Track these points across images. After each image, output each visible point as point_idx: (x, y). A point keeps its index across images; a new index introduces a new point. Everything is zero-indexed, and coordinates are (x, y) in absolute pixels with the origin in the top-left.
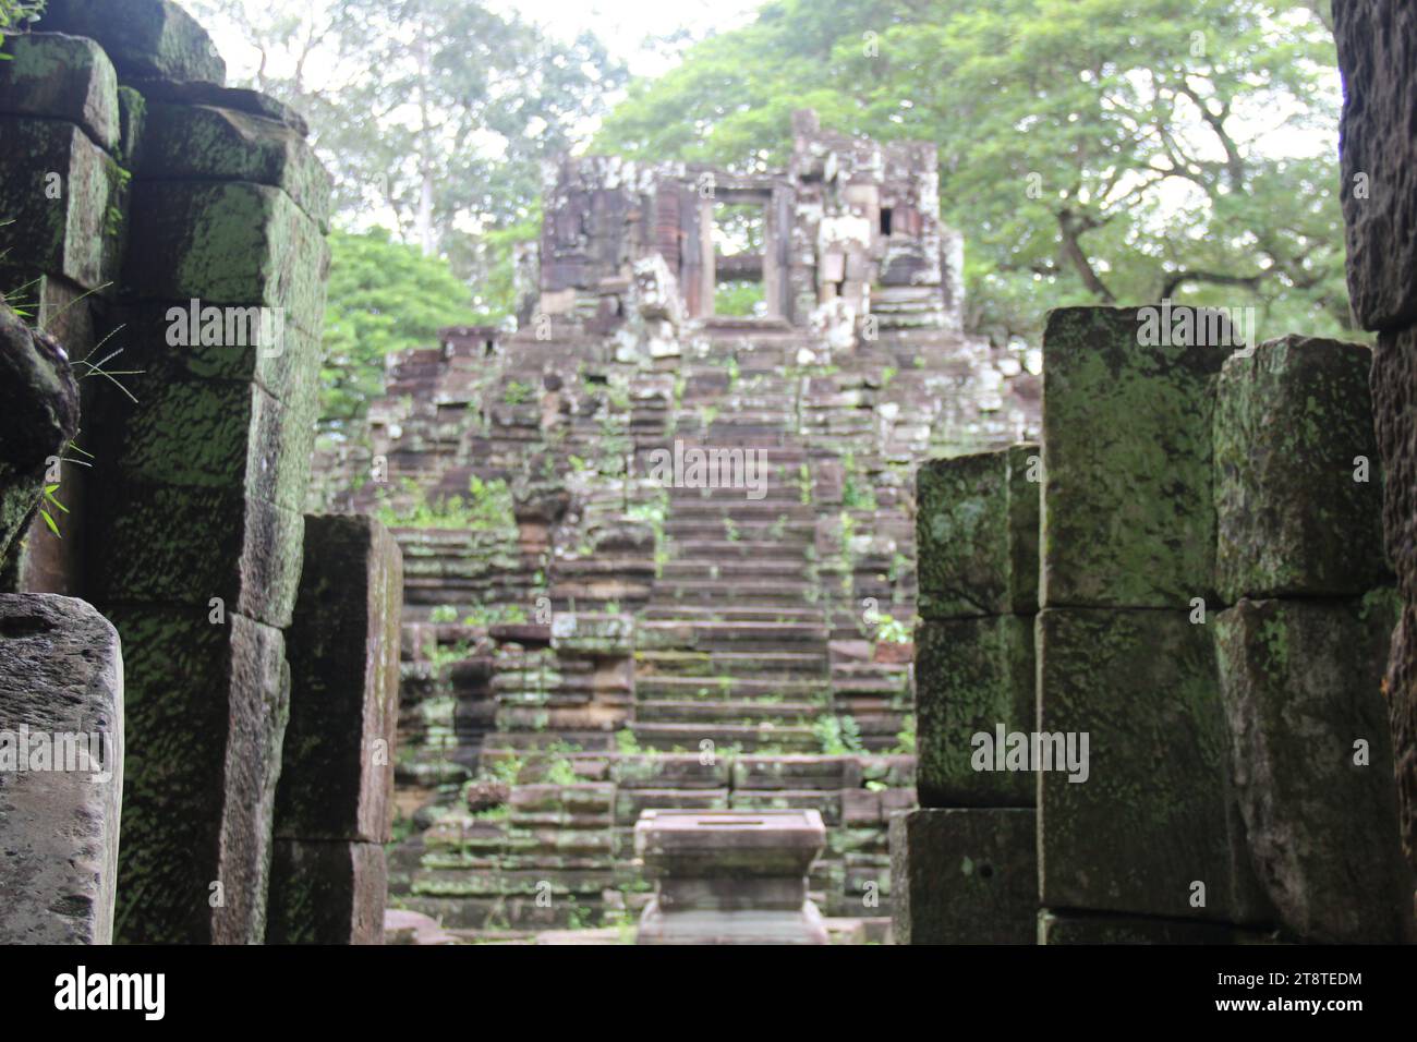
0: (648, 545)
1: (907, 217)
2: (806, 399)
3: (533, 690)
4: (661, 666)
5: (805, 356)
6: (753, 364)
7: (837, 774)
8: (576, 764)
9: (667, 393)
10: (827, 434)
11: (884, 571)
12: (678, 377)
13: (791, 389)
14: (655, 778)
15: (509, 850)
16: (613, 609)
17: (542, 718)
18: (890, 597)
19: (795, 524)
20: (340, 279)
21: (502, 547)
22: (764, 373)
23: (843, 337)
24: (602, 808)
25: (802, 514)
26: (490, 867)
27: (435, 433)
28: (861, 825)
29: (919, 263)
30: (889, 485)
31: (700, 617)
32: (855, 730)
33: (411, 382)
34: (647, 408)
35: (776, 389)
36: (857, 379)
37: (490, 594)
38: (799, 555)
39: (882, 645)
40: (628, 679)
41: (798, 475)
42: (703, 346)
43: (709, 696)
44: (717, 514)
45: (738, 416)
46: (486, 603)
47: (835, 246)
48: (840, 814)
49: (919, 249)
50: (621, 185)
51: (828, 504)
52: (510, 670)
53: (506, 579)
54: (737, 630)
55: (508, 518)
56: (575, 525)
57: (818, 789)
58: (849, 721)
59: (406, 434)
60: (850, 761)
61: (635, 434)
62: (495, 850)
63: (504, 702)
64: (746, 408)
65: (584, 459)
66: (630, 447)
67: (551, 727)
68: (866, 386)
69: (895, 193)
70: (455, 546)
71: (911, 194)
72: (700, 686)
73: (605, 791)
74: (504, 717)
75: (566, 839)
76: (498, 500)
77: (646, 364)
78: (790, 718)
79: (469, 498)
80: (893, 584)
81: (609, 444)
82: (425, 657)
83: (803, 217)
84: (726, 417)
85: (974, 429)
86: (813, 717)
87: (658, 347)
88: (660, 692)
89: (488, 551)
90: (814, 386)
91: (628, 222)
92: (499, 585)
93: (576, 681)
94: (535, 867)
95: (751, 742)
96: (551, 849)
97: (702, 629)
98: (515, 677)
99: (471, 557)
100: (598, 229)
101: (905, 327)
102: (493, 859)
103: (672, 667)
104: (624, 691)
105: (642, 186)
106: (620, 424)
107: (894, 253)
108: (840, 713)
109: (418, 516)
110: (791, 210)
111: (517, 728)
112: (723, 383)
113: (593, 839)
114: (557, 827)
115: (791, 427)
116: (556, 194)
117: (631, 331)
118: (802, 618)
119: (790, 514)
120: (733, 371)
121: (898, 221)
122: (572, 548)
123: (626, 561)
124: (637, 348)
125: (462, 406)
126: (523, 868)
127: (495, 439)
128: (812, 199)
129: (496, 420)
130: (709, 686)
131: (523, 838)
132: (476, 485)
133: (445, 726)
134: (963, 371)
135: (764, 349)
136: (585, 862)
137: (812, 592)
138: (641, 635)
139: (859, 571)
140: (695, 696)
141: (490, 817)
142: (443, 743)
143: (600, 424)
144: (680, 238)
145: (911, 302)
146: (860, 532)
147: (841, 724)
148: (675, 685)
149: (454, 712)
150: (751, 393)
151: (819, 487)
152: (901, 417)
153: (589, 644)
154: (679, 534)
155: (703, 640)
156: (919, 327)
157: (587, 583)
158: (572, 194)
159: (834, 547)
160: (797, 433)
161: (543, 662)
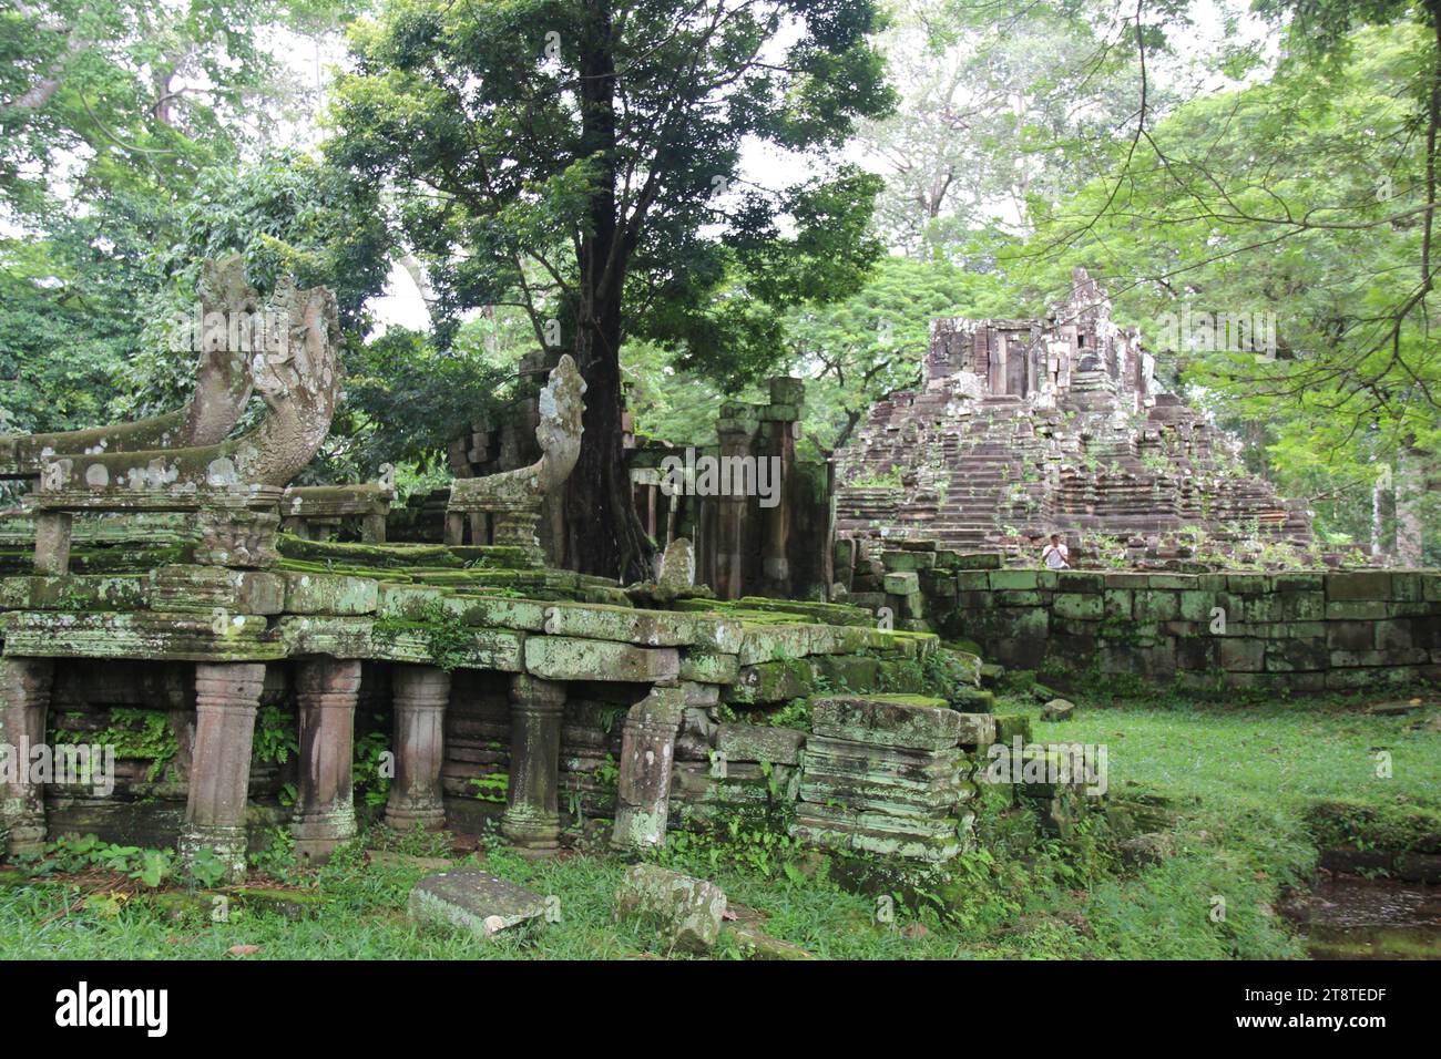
0: (935, 499)
1: (1092, 338)
5: (1020, 414)
6: (999, 417)
9: (961, 432)
11: (1023, 508)
12: (967, 424)
19: (997, 489)
21: (897, 496)
22: (1003, 422)
25: (1000, 484)
27: (886, 442)
29: (1095, 360)
30: (1048, 469)
31: (953, 526)
34: (951, 440)
35: (1006, 429)
36: (1044, 422)
38: (995, 501)
41: (1005, 467)
42: (979, 410)
44: (968, 484)
45: (988, 442)
47: (1055, 355)
49: (1095, 354)
50: (962, 330)
51: (1014, 480)
55: (901, 483)
56: (915, 489)
59: (874, 443)
61: (945, 450)
64: (992, 438)
65: (925, 461)
66: (943, 456)
69: (1085, 328)
70: (883, 495)
71: (1092, 328)
76: (900, 475)
77: (955, 418)
79: (891, 474)
81: (935, 455)
83: (1043, 341)
84: (983, 442)
87: (962, 411)
89: (893, 497)
90: (1021, 428)
91: (965, 347)
99: (888, 500)
100: (953, 350)
105: (972, 330)
106: (939, 446)
107: (1084, 356)
109: (871, 482)
110: (1038, 338)
112: (985, 426)
115: (1008, 446)
116: (935, 335)
117: (954, 403)
119: (997, 484)
120: (990, 421)
121: (1086, 341)
123: (927, 505)
124: (954, 411)
125: (896, 430)
127: (904, 447)
128: (1048, 333)
129: (905, 439)
132: (894, 468)
135: (1005, 410)
137: (996, 517)
144: (988, 354)
145: (1091, 379)
150: (995, 431)
154: (951, 493)
156: (1093, 390)
158: (943, 335)
159: (1006, 498)
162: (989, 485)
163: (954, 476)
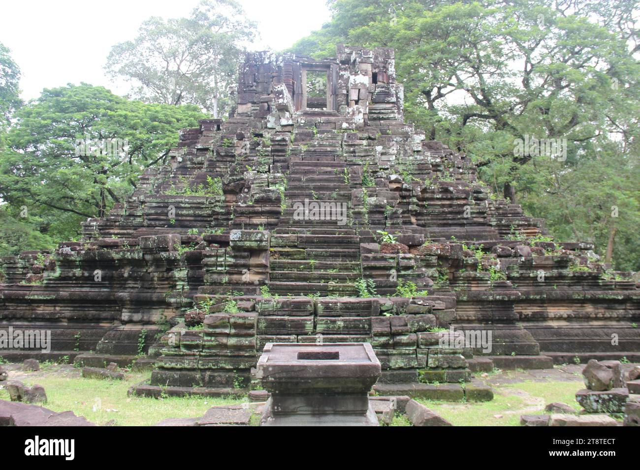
0: (278, 201)
1: (383, 76)
2: (345, 141)
3: (221, 266)
4: (282, 254)
5: (345, 125)
6: (323, 128)
7: (368, 308)
8: (239, 303)
9: (287, 139)
10: (355, 156)
11: (382, 213)
12: (292, 133)
13: (339, 138)
14: (278, 310)
15: (203, 347)
16: (261, 229)
17: (225, 279)
18: (385, 224)
19: (342, 192)
20: (182, 123)
21: (218, 204)
22: (328, 132)
23: (359, 119)
24: (251, 326)
25: (345, 188)
26: (194, 355)
27: (195, 160)
28: (381, 335)
29: (388, 94)
30: (381, 177)
31: (301, 232)
32: (374, 285)
33: (188, 141)
34: (278, 145)
35: (333, 138)
36: (366, 135)
37: (213, 223)
39: (385, 245)
40: (266, 261)
41: (343, 172)
42: (302, 121)
43: (304, 268)
44: (308, 188)
45: (318, 149)
46: (211, 227)
47: (355, 86)
48: (370, 329)
49: (388, 89)
50: (270, 62)
51: (356, 184)
52: (211, 256)
53: (219, 217)
54: (318, 237)
55: (221, 192)
56: (247, 193)
57: (358, 316)
58: (371, 281)
59: (184, 160)
60: (374, 301)
61: (273, 156)
62: (197, 346)
63: (207, 271)
64: (320, 145)
65: (251, 166)
66: (271, 161)
67: (229, 283)
68: (370, 138)
69: (378, 67)
70: (199, 203)
71: (384, 67)
72: (301, 264)
73: (252, 317)
74: (207, 278)
75: (232, 341)
76: (217, 185)
77: (278, 128)
78: (343, 279)
79: (206, 185)
80: (386, 218)
81: (262, 160)
82: (175, 249)
83: (342, 76)
84: (312, 149)
85: (411, 158)
86: (354, 279)
87: (284, 122)
88: (282, 266)
89: (213, 205)
90: (349, 137)
91: (273, 77)
92: (217, 219)
93: (242, 262)
94: (217, 355)
95: (325, 292)
96: (225, 346)
97: (301, 237)
98: (213, 259)
99: (206, 208)
100: (261, 80)
101: (383, 119)
102: (195, 351)
103: (287, 255)
104: (265, 266)
105: (278, 63)
106: (267, 151)
107: (378, 90)
108: (366, 277)
109: (186, 192)
110: (338, 73)
111: (213, 283)
112: (311, 136)
113: (245, 341)
114: (228, 335)
115: (339, 153)
116: (244, 66)
117: (273, 116)
118: (346, 233)
119: (340, 188)
120: (315, 131)
121: (380, 78)
122: (245, 202)
123: (268, 208)
124: (275, 123)
125: (207, 149)
126: (210, 356)
127: (218, 161)
128: (345, 70)
129: (218, 153)
130: (305, 264)
131: (211, 341)
132: (209, 179)
133: (183, 281)
134: (406, 136)
135: (328, 123)
136: (242, 353)
137: (350, 221)
138: (273, 240)
139: (371, 212)
140: (298, 268)
141: (196, 329)
142: (183, 289)
143: (258, 151)
144: (293, 83)
145: (385, 109)
146: (370, 196)
147: (367, 282)
148: (288, 263)
149: (187, 274)
150: (322, 139)
151: (352, 177)
152: (384, 151)
153: (248, 244)
154: (291, 196)
155: (302, 242)
156: (388, 119)
157: (250, 218)
158: (250, 66)
159: (360, 202)
160: (342, 156)
161: (226, 253)
162: (333, 189)
163: (289, 180)
